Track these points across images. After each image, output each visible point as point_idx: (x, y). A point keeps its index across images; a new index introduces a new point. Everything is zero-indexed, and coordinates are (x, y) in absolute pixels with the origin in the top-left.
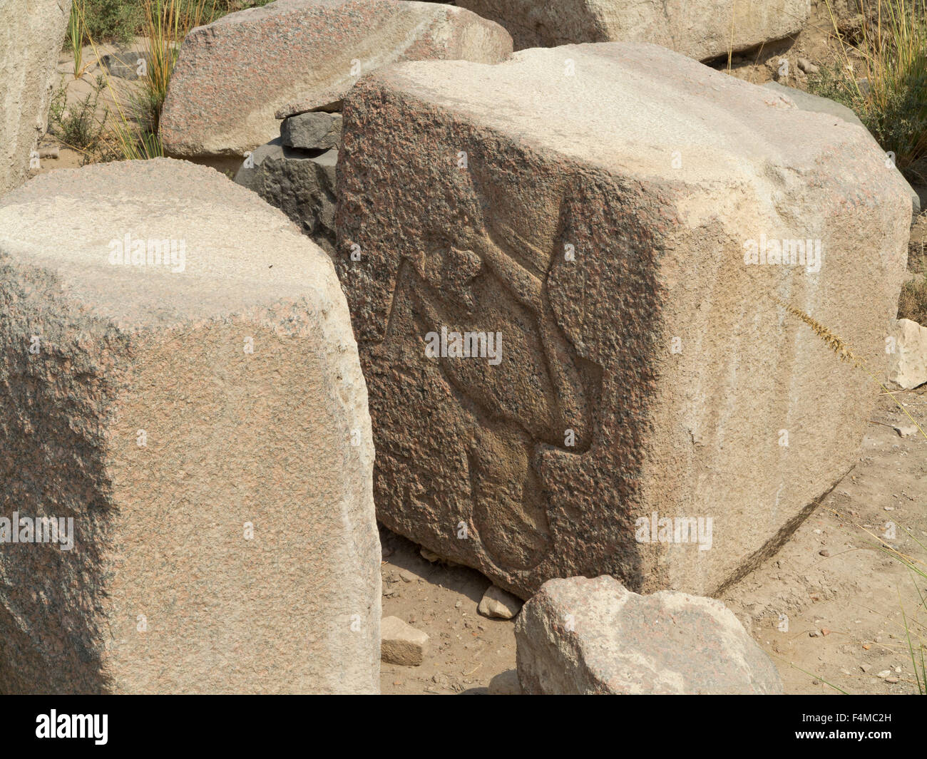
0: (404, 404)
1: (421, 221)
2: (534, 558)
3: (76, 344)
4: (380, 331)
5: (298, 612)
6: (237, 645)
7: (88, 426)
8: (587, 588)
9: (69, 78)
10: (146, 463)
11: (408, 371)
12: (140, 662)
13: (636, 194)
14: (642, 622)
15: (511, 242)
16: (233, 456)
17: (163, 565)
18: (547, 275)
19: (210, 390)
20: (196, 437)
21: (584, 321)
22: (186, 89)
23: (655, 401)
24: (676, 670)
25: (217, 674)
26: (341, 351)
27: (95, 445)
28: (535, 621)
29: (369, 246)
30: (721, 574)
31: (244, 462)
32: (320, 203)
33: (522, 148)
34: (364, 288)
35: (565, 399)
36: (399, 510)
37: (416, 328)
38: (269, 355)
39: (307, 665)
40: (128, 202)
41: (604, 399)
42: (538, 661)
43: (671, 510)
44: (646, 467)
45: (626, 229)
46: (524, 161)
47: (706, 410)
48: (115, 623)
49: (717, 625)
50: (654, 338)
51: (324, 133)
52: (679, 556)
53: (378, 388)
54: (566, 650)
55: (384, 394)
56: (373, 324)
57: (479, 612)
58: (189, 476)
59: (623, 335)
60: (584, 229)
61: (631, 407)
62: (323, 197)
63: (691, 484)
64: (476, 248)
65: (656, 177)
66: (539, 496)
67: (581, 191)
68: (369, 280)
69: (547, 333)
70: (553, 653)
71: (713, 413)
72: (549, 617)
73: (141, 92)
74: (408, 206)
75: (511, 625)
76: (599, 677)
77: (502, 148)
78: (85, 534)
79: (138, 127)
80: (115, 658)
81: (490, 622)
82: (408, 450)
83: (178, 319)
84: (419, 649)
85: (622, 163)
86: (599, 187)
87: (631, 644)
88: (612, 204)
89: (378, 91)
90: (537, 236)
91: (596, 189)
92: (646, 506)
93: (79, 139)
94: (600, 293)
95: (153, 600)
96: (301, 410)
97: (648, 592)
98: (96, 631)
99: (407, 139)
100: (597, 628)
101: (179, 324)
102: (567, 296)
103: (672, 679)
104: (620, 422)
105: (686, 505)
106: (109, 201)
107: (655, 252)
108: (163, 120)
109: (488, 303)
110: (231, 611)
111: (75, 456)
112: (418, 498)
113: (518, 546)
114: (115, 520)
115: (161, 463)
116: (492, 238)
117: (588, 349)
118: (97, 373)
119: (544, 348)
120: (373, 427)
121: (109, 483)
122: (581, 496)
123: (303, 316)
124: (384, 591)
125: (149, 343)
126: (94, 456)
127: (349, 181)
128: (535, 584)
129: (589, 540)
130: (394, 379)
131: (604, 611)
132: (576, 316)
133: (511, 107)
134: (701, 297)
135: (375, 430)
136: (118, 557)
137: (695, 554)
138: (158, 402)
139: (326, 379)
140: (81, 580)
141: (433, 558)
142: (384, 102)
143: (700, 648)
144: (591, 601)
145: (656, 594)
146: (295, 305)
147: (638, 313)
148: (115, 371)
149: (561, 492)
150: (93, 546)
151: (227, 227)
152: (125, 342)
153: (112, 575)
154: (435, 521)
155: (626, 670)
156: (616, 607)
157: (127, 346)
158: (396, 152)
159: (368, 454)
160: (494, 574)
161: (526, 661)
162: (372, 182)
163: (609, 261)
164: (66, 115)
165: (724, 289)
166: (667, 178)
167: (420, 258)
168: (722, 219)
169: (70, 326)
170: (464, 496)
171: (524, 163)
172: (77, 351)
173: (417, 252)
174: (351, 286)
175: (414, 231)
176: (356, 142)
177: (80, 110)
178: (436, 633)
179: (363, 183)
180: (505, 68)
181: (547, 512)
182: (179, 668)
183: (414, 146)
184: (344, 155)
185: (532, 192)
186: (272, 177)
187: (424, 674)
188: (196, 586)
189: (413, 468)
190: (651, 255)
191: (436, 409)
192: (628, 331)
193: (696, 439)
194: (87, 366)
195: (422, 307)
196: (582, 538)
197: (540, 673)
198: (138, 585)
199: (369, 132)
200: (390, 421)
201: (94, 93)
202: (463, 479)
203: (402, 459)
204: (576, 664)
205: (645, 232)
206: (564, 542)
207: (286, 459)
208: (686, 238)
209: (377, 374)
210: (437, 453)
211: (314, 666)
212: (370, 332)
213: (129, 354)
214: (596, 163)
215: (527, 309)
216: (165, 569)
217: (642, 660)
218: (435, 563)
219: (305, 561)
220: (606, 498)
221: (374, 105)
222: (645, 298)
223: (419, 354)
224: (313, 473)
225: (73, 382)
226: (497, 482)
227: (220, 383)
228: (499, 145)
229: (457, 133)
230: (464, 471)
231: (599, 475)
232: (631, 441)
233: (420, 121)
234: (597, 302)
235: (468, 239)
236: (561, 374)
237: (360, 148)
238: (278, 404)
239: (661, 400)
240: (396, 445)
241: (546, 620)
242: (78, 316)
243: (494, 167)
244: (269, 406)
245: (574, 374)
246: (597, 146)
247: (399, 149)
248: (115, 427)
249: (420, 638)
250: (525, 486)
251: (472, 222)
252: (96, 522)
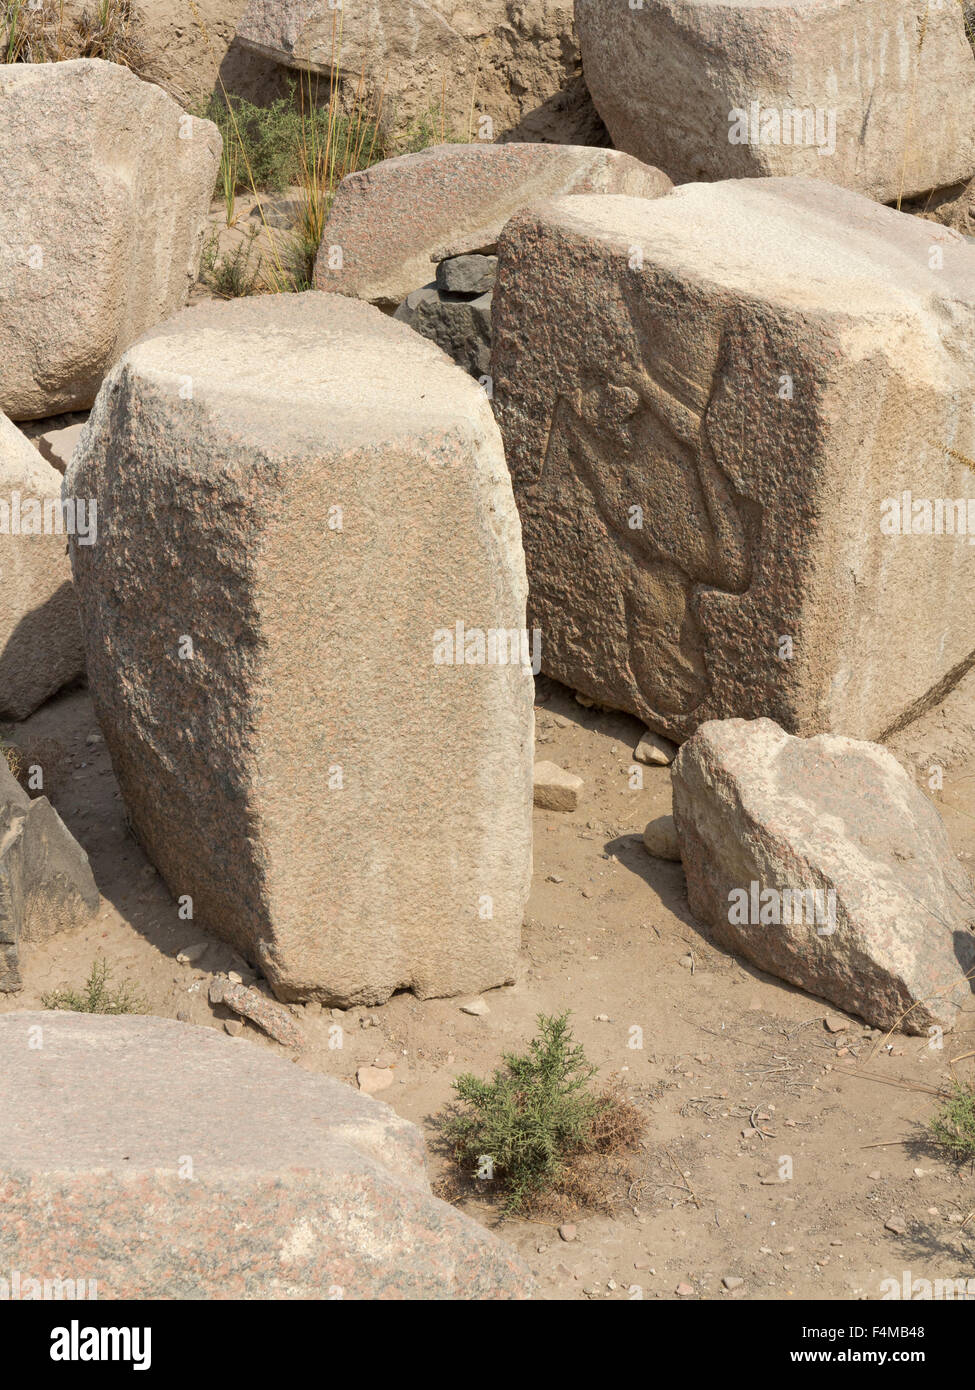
0: (559, 545)
1: (578, 357)
2: (691, 702)
3: (224, 474)
4: (536, 471)
5: (449, 749)
6: (386, 782)
7: (236, 558)
8: (746, 729)
9: (222, 227)
10: (294, 595)
11: (564, 512)
12: (287, 799)
13: (798, 326)
14: (801, 765)
15: (670, 377)
16: (384, 588)
17: (312, 699)
18: (706, 411)
19: (360, 520)
20: (346, 569)
21: (744, 458)
22: (340, 236)
23: (816, 539)
24: (836, 815)
25: (366, 812)
26: (494, 482)
27: (243, 576)
28: (692, 765)
29: (524, 384)
30: (884, 720)
31: (395, 594)
32: (475, 348)
33: (681, 281)
34: (519, 428)
35: (724, 538)
36: (555, 655)
37: (572, 467)
38: (421, 485)
39: (459, 804)
40: (279, 334)
41: (764, 538)
42: (695, 805)
43: (832, 652)
44: (807, 608)
45: (787, 362)
46: (683, 294)
47: (868, 550)
48: (262, 759)
49: (878, 770)
50: (815, 474)
51: (480, 276)
52: (840, 700)
53: (534, 529)
54: (723, 793)
55: (539, 536)
56: (528, 464)
57: (635, 758)
58: (338, 608)
59: (783, 471)
60: (744, 363)
61: (792, 545)
62: (479, 341)
63: (853, 626)
64: (633, 384)
65: (818, 309)
66: (697, 638)
67: (741, 324)
68: (524, 419)
69: (705, 471)
70: (710, 796)
71: (876, 553)
72: (706, 760)
73: (295, 241)
74: (564, 342)
75: (667, 771)
76: (756, 820)
77: (661, 281)
78: (232, 668)
79: (293, 276)
80: (262, 795)
81: (648, 768)
82: (564, 593)
83: (328, 448)
84: (574, 794)
85: (784, 295)
86: (760, 319)
87: (791, 786)
88: (773, 337)
89: (535, 225)
90: (696, 371)
91: (757, 322)
92: (807, 648)
93: (231, 289)
94: (760, 429)
95: (301, 736)
96: (454, 541)
97: (808, 736)
98: (243, 767)
99: (563, 274)
100: (755, 770)
101: (330, 454)
102: (726, 432)
103: (833, 824)
104: (780, 561)
105: (848, 647)
106: (258, 333)
107: (817, 385)
108: (317, 269)
109: (645, 442)
110: (382, 746)
111: (223, 588)
112: (573, 641)
113: (674, 689)
114: (263, 654)
115: (310, 595)
116: (651, 373)
117: (747, 486)
118: (245, 503)
119: (702, 486)
120: (527, 569)
121: (257, 615)
122: (740, 638)
123: (456, 446)
124: (537, 737)
125: (299, 472)
126: (242, 588)
127: (504, 318)
128: (691, 728)
129: (747, 683)
130: (549, 519)
131: (763, 753)
132: (736, 452)
133: (670, 240)
134: (864, 432)
135: (529, 573)
136: (265, 691)
137: (857, 699)
138: (308, 532)
139: (479, 510)
140: (228, 716)
141: (588, 703)
142: (540, 236)
143: (861, 793)
144: (749, 743)
145: (815, 738)
146: (447, 435)
147: (798, 448)
148: (263, 501)
149: (720, 633)
150: (241, 680)
151: (379, 359)
152: (274, 471)
153: (260, 709)
154: (590, 665)
155: (784, 814)
156: (774, 750)
157: (276, 475)
158: (552, 287)
159: (521, 587)
160: (650, 719)
161: (682, 806)
162: (528, 318)
163: (769, 396)
164: (218, 264)
165: (888, 425)
166: (831, 310)
167: (577, 395)
168: (887, 352)
169: (218, 456)
170: (620, 638)
171: (683, 297)
172: (225, 481)
173: (573, 389)
174: (506, 425)
175: (570, 368)
176: (511, 278)
177: (233, 258)
178: (591, 779)
179: (518, 319)
180: (664, 202)
181: (706, 654)
182: (327, 806)
183: (570, 281)
184: (500, 291)
185: (691, 325)
186: (427, 322)
187: (579, 820)
188: (346, 722)
189: (569, 611)
190: (812, 389)
191: (592, 550)
192: (789, 467)
193: (858, 580)
194: (235, 496)
195: (579, 446)
196: (741, 681)
197: (697, 817)
198: (286, 720)
199: (524, 267)
200: (544, 563)
201: (247, 242)
202: (620, 622)
203: (557, 602)
204: (734, 807)
205: (806, 365)
206: (722, 685)
207: (437, 592)
208: (847, 372)
209: (532, 515)
210: (591, 595)
211: (465, 804)
212: (525, 472)
213: (278, 483)
214: (757, 294)
215: (686, 447)
216: (314, 703)
217: (802, 804)
218: (591, 709)
219: (457, 697)
220: (766, 639)
221: (530, 240)
222: (807, 433)
223: (575, 495)
224: (465, 606)
225: (221, 513)
226: (654, 625)
227: (371, 513)
228: (657, 277)
229: (615, 267)
230: (620, 613)
231: (758, 616)
232: (791, 581)
233: (577, 255)
234: (757, 438)
235: (625, 375)
236: (721, 513)
237: (515, 283)
238: (429, 535)
239: (823, 539)
240: (551, 588)
241: (703, 762)
242: (226, 446)
243: (652, 300)
244: (420, 537)
245: (733, 513)
246: (758, 277)
247: (556, 284)
248: (263, 558)
249: (575, 783)
250: (683, 628)
251: (630, 358)
252: (244, 655)
